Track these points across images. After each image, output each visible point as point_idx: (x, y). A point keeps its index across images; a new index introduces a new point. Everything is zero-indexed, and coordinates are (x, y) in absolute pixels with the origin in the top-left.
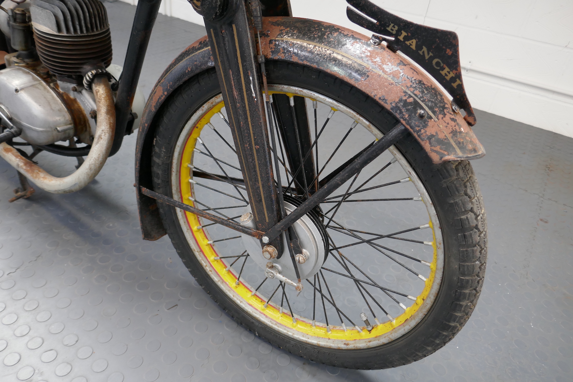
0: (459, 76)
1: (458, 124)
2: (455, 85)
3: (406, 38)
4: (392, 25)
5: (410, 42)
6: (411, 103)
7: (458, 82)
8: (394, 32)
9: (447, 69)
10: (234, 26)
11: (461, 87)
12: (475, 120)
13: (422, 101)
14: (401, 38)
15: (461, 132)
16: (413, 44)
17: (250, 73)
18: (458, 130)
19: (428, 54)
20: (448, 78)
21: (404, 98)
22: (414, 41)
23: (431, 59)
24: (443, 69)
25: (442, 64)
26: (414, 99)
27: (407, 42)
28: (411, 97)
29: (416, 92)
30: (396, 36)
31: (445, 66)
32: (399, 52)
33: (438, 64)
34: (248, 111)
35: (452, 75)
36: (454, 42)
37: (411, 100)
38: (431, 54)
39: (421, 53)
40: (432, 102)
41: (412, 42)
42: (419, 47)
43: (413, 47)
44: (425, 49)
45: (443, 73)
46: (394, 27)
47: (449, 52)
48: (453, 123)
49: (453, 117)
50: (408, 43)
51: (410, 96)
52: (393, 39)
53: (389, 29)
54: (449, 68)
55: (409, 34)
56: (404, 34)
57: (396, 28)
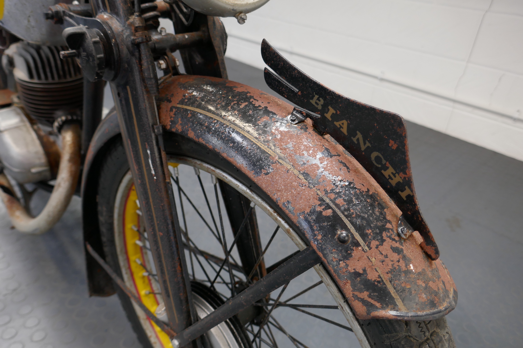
0: (408, 183)
1: (404, 257)
2: (403, 195)
3: (335, 117)
4: (317, 97)
5: (340, 123)
6: (328, 218)
8: (320, 107)
9: (391, 170)
10: (128, 88)
11: (411, 199)
12: (437, 252)
13: (347, 217)
14: (328, 116)
15: (408, 272)
17: (147, 145)
18: (404, 268)
19: (365, 144)
20: (394, 182)
21: (319, 209)
22: (345, 122)
23: (369, 150)
24: (386, 168)
25: (384, 162)
26: (334, 212)
27: (335, 123)
28: (330, 208)
29: (340, 201)
30: (322, 112)
31: (388, 164)
32: (327, 136)
33: (378, 159)
35: (398, 179)
36: (399, 130)
37: (329, 212)
38: (368, 144)
39: (355, 140)
40: (363, 218)
41: (343, 124)
42: (352, 132)
43: (345, 130)
44: (359, 135)
45: (386, 173)
46: (318, 99)
47: (393, 145)
48: (395, 256)
49: (397, 245)
50: (337, 124)
51: (328, 207)
52: (319, 116)
53: (313, 102)
54: (394, 168)
55: (338, 112)
56: (332, 111)
57: (322, 102)
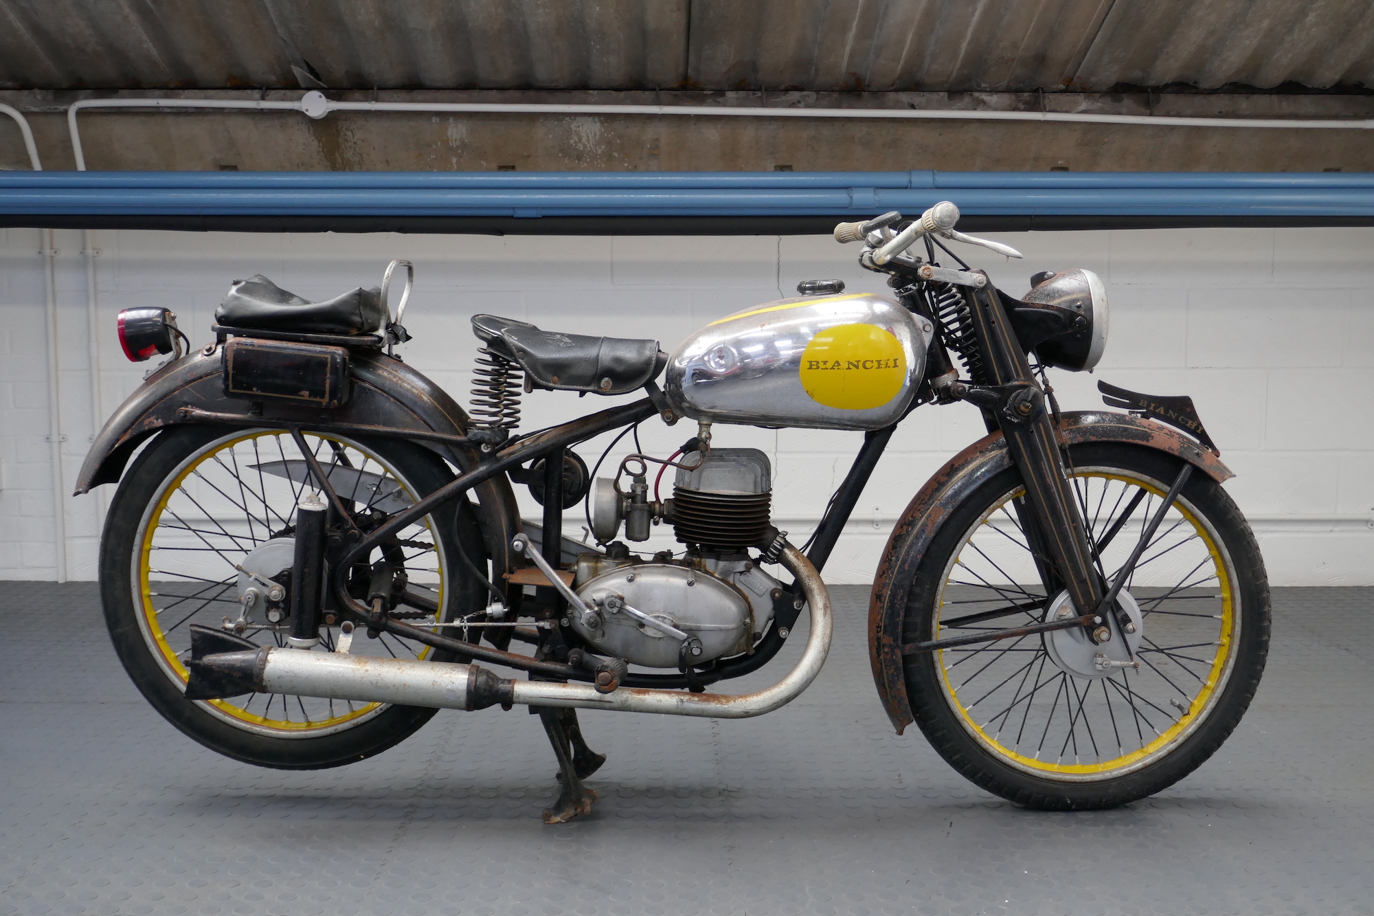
0: (1200, 425)
2: (1199, 431)
3: (1155, 408)
4: (1142, 401)
5: (1159, 409)
7: (1201, 428)
8: (1145, 406)
9: (1190, 422)
11: (1203, 431)
14: (1152, 408)
16: (1161, 410)
19: (1174, 415)
20: (1193, 428)
22: (1162, 408)
23: (1177, 418)
24: (1187, 422)
25: (1185, 420)
27: (1155, 410)
30: (1147, 408)
31: (1188, 420)
32: (1152, 418)
33: (1183, 420)
35: (1195, 425)
36: (1189, 403)
38: (1176, 414)
39: (1168, 415)
42: (1166, 412)
43: (1162, 412)
44: (1171, 412)
45: (1188, 425)
46: (1144, 402)
47: (1188, 410)
50: (1157, 411)
52: (1145, 410)
53: (1140, 404)
54: (1192, 420)
55: (1157, 404)
56: (1153, 405)
57: (1146, 402)
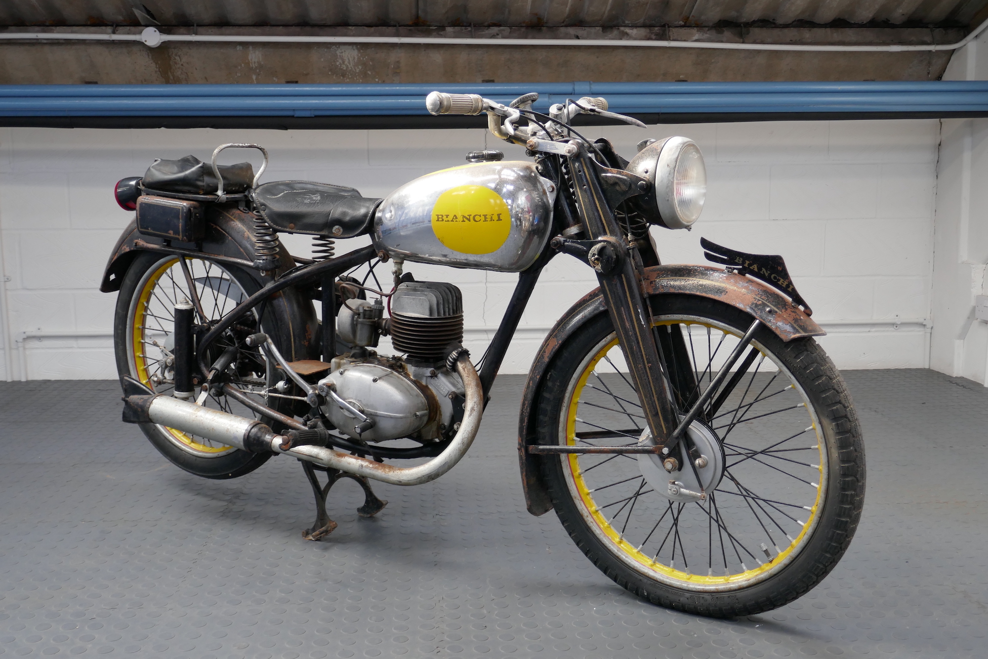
0: (790, 283)
1: (798, 314)
2: (790, 289)
3: (750, 265)
4: (738, 258)
5: (753, 267)
6: (760, 305)
7: (791, 287)
8: (741, 262)
9: (782, 280)
10: (623, 275)
11: (794, 289)
12: (811, 311)
13: (768, 302)
14: (746, 265)
15: (801, 319)
16: (755, 267)
17: (638, 307)
18: (799, 318)
19: (767, 272)
20: (784, 286)
21: (755, 302)
22: (755, 266)
23: (770, 275)
24: (779, 280)
25: (778, 278)
26: (762, 302)
27: (750, 267)
28: (760, 300)
29: (763, 297)
30: (742, 264)
31: (780, 278)
32: (747, 275)
33: (775, 278)
34: (639, 337)
35: (786, 283)
36: (781, 261)
37: (760, 302)
38: (769, 272)
39: (762, 272)
40: (776, 302)
42: (760, 269)
43: (756, 270)
44: (764, 269)
45: (780, 283)
47: (780, 268)
48: (794, 314)
49: (793, 310)
50: (751, 268)
51: (759, 300)
52: (741, 267)
53: (737, 261)
54: (783, 278)
55: (751, 262)
56: (747, 262)
57: (741, 259)
